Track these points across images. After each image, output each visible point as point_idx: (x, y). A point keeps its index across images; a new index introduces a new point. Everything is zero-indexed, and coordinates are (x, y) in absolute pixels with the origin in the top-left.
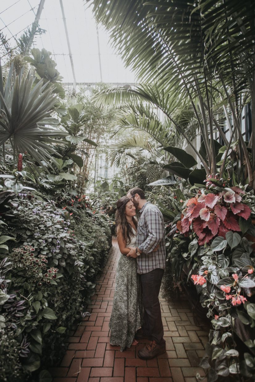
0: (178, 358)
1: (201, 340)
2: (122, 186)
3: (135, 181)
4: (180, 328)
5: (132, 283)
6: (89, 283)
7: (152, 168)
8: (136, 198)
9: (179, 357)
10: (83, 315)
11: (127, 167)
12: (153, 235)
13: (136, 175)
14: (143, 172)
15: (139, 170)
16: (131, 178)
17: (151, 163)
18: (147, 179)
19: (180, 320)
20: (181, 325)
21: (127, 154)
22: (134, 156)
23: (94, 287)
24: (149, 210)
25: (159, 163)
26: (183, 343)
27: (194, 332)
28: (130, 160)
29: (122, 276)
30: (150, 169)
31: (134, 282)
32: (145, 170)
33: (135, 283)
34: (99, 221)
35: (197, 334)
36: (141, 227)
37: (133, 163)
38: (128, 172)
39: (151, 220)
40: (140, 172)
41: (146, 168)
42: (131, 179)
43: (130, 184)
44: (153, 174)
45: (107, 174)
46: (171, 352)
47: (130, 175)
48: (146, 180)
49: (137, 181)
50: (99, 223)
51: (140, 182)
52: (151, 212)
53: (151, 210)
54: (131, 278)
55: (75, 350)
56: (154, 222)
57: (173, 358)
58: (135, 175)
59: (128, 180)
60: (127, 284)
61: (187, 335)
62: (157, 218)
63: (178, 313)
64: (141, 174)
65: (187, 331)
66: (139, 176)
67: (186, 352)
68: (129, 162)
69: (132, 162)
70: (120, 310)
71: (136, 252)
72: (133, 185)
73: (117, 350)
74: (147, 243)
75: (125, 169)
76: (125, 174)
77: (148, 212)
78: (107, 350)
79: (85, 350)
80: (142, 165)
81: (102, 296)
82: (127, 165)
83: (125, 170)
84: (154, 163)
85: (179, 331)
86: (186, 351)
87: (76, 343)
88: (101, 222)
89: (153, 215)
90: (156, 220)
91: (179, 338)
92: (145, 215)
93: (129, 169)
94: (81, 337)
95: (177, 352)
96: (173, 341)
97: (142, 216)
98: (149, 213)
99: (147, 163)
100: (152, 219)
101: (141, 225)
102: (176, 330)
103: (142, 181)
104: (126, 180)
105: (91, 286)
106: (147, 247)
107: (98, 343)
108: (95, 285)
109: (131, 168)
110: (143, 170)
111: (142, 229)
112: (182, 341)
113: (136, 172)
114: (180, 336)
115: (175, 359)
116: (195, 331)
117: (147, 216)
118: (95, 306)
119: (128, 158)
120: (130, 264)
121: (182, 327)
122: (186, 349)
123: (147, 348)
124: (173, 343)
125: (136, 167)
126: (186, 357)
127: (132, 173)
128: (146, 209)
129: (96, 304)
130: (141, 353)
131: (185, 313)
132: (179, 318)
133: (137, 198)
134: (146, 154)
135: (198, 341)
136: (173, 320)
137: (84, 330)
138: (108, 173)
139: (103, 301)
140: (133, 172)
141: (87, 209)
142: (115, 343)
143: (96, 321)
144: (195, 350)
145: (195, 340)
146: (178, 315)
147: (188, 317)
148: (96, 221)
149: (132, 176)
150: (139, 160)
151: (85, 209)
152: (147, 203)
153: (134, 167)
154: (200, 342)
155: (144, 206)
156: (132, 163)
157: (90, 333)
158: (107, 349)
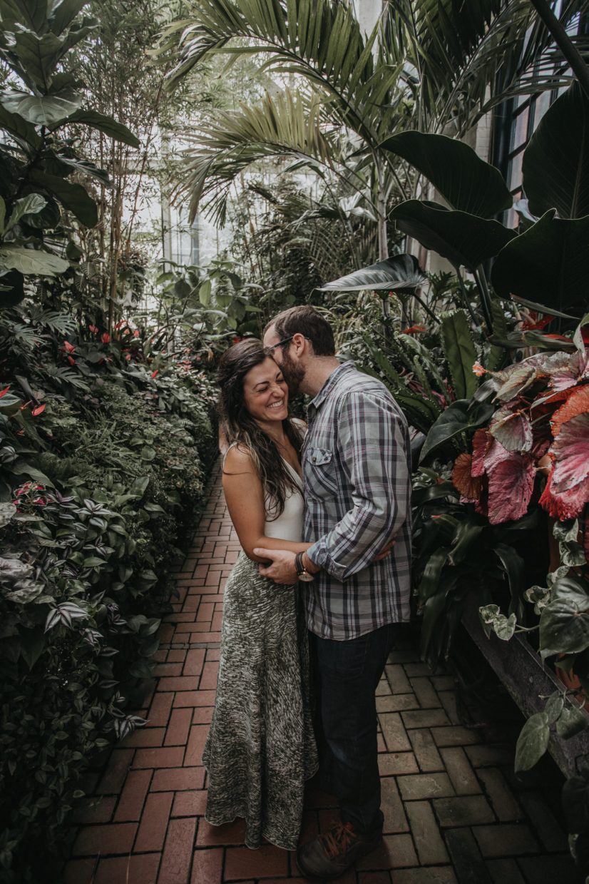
0: (420, 866)
1: (481, 784)
2: (237, 289)
3: (277, 273)
4: (418, 737)
5: (280, 661)
6: (140, 620)
7: (324, 231)
8: (294, 352)
9: (423, 863)
10: (122, 728)
11: (252, 230)
12: (375, 507)
13: (281, 254)
14: (299, 245)
15: (287, 240)
16: (264, 263)
17: (325, 213)
18: (312, 265)
19: (415, 706)
20: (420, 725)
21: (251, 188)
22: (274, 193)
23: (154, 628)
24: (355, 400)
25: (348, 214)
26: (430, 800)
27: (459, 750)
28: (260, 207)
29: (245, 639)
30: (320, 235)
31: (291, 660)
32: (306, 240)
33: (293, 662)
34: (172, 400)
35: (470, 761)
36: (320, 466)
37: (271, 217)
38: (256, 246)
39: (364, 442)
40: (292, 245)
41: (307, 231)
42: (266, 266)
43: (262, 283)
44: (328, 250)
45: (197, 252)
46: (398, 839)
47: (262, 255)
48: (307, 270)
49: (282, 273)
50: (173, 405)
51: (292, 274)
52: (361, 405)
53: (361, 398)
54: (279, 648)
55: (95, 856)
56: (373, 449)
57: (404, 868)
58: (277, 255)
59: (258, 270)
60: (264, 664)
61: (442, 767)
62: (388, 435)
63: (408, 678)
64: (293, 251)
65: (438, 748)
66: (289, 256)
67: (443, 838)
68: (259, 213)
69: (268, 214)
70: (238, 731)
71: (295, 570)
72: (270, 285)
73: (232, 846)
74: (343, 536)
75: (249, 237)
76: (248, 253)
77: (349, 407)
78: (201, 848)
79: (126, 855)
80: (298, 223)
81: (190, 627)
82: (251, 225)
83: (248, 240)
84: (333, 214)
85: (416, 751)
86: (443, 831)
87: (101, 824)
88: (180, 401)
89: (370, 419)
90: (382, 442)
91: (417, 779)
92: (335, 422)
93: (258, 234)
94: (119, 796)
95: (417, 838)
96: (400, 795)
97: (323, 423)
98: (356, 413)
99: (312, 215)
100: (368, 436)
101: (321, 459)
102: (408, 747)
103: (296, 272)
104: (253, 270)
105: (143, 627)
106: (346, 552)
107: (171, 818)
108: (159, 621)
109: (264, 232)
110: (299, 239)
111: (327, 475)
112: (430, 791)
113: (278, 245)
114: (421, 772)
115: (410, 871)
116: (462, 746)
117: (343, 425)
118: (166, 666)
119: (257, 204)
120: (277, 602)
121: (424, 736)
122: (442, 824)
123: (325, 844)
124: (403, 802)
125: (279, 231)
126: (443, 858)
127: (268, 250)
128: (339, 391)
129: (170, 659)
130: (306, 861)
131: (429, 678)
132: (412, 697)
133: (300, 348)
134: (309, 184)
135: (476, 788)
136: (398, 709)
137: (131, 768)
138: (202, 249)
139: (189, 646)
140: (269, 246)
141: (132, 365)
142: (225, 818)
143: (167, 727)
144: (470, 826)
145: (466, 782)
146: (409, 689)
147: (436, 692)
148: (164, 399)
149: (268, 258)
150: (289, 207)
151: (126, 365)
152: (343, 369)
153: (272, 230)
154: (480, 791)
155: (330, 383)
156: (266, 218)
157: (148, 774)
158: (198, 844)
